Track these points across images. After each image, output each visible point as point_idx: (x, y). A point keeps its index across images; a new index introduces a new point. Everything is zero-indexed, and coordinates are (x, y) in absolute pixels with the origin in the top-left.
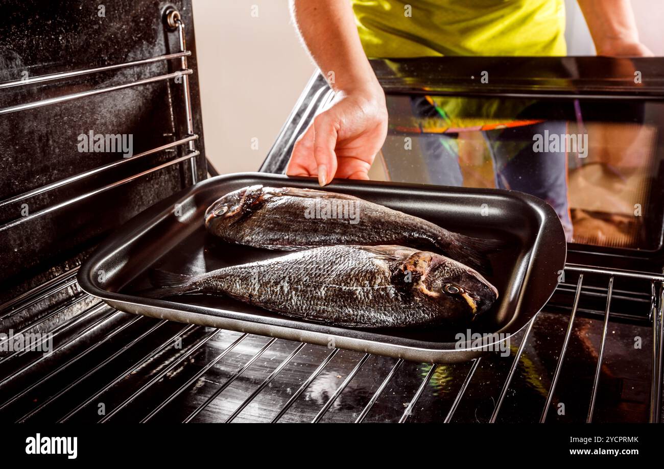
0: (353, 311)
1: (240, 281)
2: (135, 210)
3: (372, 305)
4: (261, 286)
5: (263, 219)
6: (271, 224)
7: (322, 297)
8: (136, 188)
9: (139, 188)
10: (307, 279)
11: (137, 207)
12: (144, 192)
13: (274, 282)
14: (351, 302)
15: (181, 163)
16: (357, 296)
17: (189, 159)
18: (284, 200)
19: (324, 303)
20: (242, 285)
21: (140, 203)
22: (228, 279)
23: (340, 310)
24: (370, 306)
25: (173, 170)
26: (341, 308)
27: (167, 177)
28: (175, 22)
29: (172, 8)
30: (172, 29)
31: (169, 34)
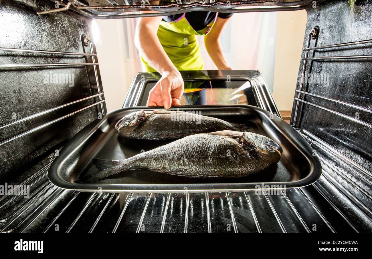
0: (232, 169)
1: (154, 160)
2: (78, 128)
3: (242, 164)
4: (169, 162)
5: (150, 126)
6: (155, 127)
7: (211, 164)
8: (77, 118)
9: (79, 118)
10: (197, 155)
11: (79, 127)
12: (81, 120)
13: (177, 159)
14: (229, 164)
15: (96, 106)
16: (231, 160)
17: (100, 104)
18: (157, 116)
19: (214, 167)
20: (156, 163)
21: (80, 125)
22: (146, 160)
23: (225, 170)
24: (241, 165)
25: (93, 109)
26: (225, 168)
27: (91, 112)
28: (88, 41)
29: (85, 35)
30: (86, 45)
31: (85, 47)
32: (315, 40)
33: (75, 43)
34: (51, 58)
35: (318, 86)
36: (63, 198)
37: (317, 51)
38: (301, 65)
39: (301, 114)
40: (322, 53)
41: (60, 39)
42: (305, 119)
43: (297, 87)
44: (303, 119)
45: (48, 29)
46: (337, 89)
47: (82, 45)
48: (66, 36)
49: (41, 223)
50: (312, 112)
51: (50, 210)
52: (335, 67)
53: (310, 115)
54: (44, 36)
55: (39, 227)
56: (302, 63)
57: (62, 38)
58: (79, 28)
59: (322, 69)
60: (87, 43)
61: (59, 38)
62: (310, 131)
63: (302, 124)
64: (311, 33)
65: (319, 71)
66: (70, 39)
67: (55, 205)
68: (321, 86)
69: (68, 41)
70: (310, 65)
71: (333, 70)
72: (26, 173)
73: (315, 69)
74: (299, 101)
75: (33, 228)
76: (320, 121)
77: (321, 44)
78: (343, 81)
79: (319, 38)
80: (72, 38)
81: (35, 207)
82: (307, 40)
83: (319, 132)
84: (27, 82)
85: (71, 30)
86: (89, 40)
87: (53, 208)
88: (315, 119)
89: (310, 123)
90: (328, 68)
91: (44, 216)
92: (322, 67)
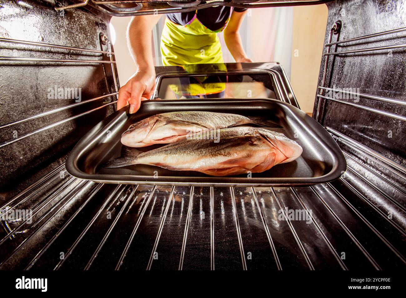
28: (105, 40)
29: (103, 33)
30: (104, 43)
31: (102, 45)
32: (337, 35)
33: (93, 41)
34: (69, 55)
35: (342, 82)
36: (80, 198)
37: (340, 46)
38: (323, 61)
39: (323, 111)
40: (344, 48)
41: (77, 37)
42: (328, 116)
43: (319, 84)
44: (326, 117)
45: (66, 26)
46: (363, 83)
47: (99, 44)
48: (84, 33)
49: (57, 223)
50: (335, 109)
51: (67, 210)
52: (359, 61)
53: (334, 112)
54: (61, 33)
55: (55, 228)
56: (323, 59)
57: (80, 35)
58: (97, 26)
59: (345, 64)
60: (105, 41)
61: (77, 35)
62: (334, 128)
63: (325, 122)
64: (332, 27)
65: (342, 66)
66: (88, 37)
67: (72, 206)
68: (345, 82)
69: (85, 38)
70: (333, 60)
71: (357, 64)
72: (42, 171)
73: (337, 64)
74: (321, 97)
75: (49, 229)
76: (344, 117)
77: (344, 38)
78: (368, 75)
79: (341, 33)
80: (90, 35)
81: (51, 207)
82: (328, 35)
83: (343, 128)
84: (44, 78)
85: (89, 27)
86: (107, 38)
87: (70, 209)
88: (338, 116)
89: (334, 120)
90: (352, 62)
91: (61, 217)
92: (345, 62)
